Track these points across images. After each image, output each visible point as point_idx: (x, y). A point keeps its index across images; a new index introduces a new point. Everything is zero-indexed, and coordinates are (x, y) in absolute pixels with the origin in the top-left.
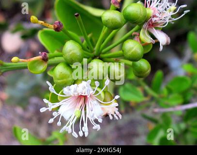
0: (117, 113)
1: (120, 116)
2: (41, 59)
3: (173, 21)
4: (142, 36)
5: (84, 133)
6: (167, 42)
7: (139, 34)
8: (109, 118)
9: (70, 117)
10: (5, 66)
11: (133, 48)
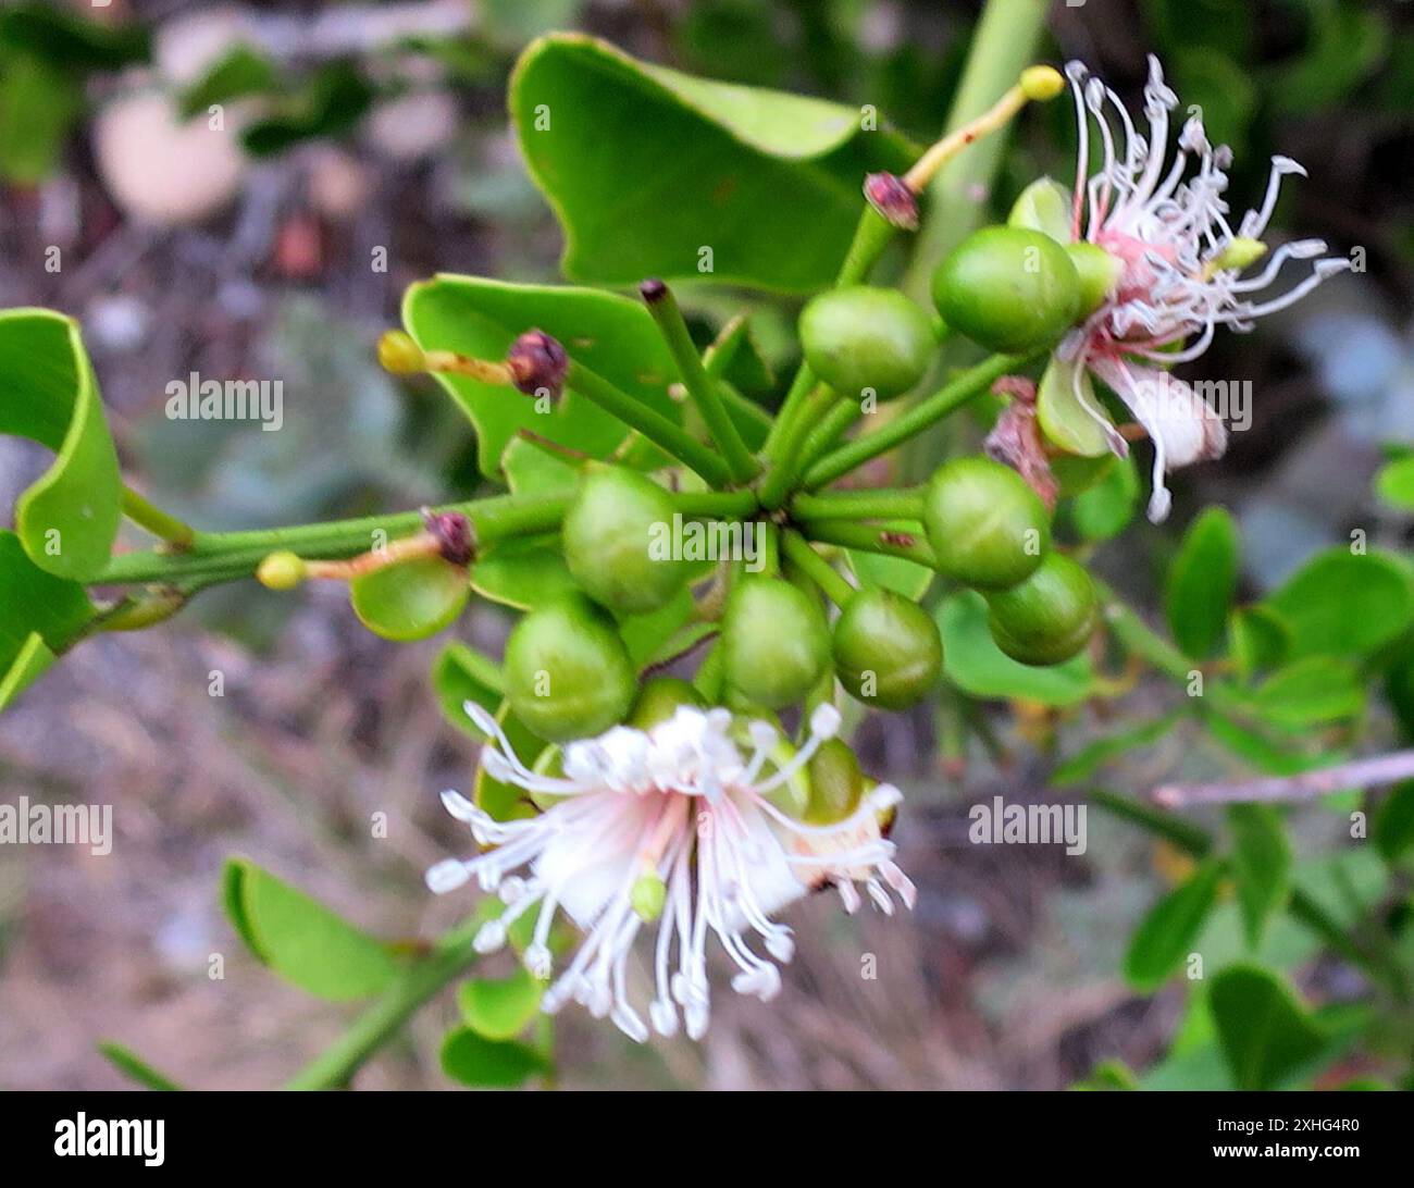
0: (891, 871)
1: (908, 891)
2: (430, 551)
3: (1243, 321)
4: (1050, 411)
5: (680, 1010)
6: (1208, 446)
7: (1036, 388)
8: (840, 901)
9: (604, 911)
10: (206, 554)
11: (984, 516)
